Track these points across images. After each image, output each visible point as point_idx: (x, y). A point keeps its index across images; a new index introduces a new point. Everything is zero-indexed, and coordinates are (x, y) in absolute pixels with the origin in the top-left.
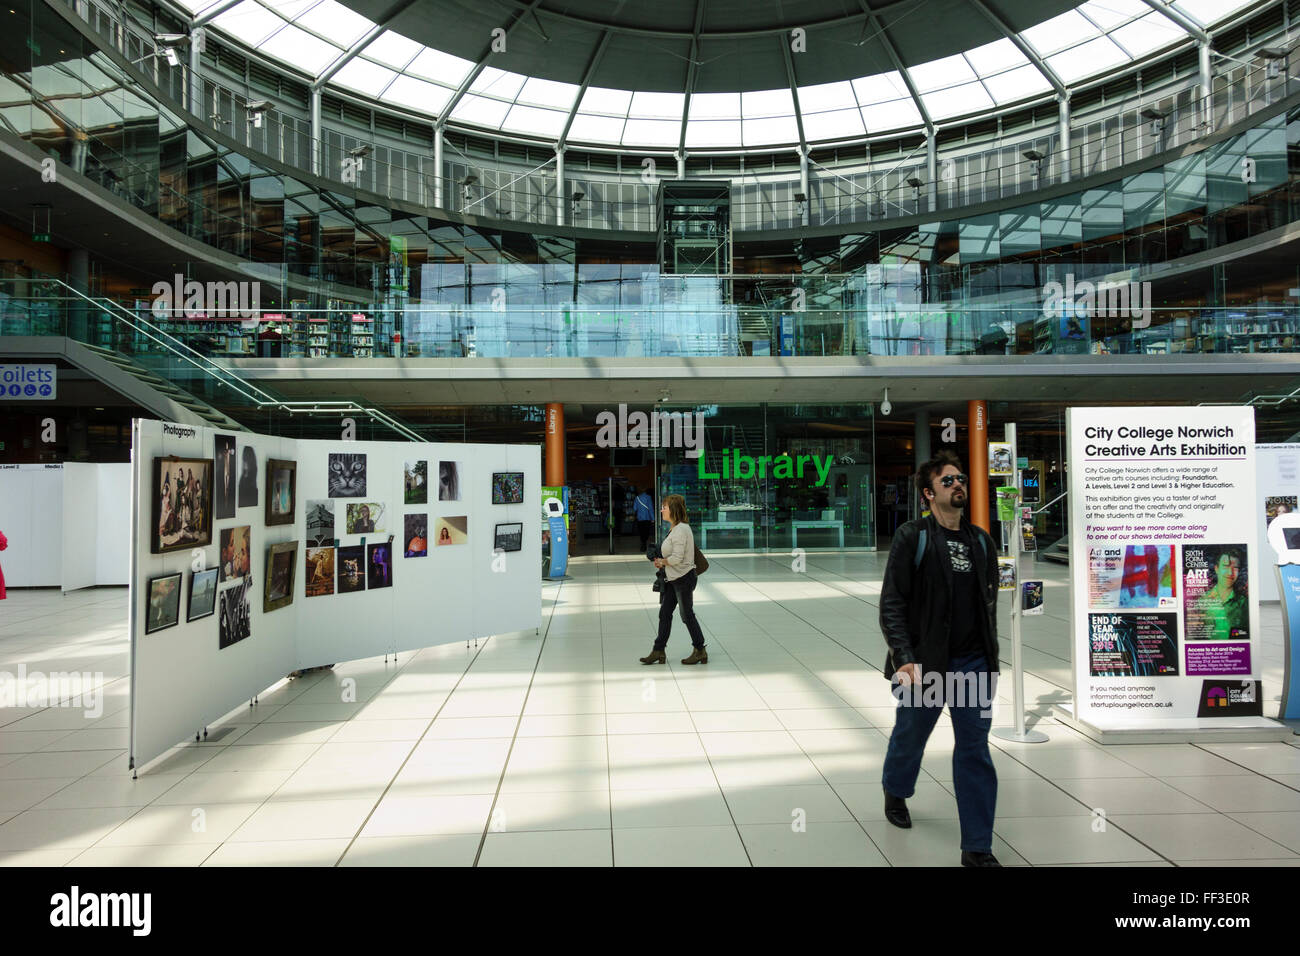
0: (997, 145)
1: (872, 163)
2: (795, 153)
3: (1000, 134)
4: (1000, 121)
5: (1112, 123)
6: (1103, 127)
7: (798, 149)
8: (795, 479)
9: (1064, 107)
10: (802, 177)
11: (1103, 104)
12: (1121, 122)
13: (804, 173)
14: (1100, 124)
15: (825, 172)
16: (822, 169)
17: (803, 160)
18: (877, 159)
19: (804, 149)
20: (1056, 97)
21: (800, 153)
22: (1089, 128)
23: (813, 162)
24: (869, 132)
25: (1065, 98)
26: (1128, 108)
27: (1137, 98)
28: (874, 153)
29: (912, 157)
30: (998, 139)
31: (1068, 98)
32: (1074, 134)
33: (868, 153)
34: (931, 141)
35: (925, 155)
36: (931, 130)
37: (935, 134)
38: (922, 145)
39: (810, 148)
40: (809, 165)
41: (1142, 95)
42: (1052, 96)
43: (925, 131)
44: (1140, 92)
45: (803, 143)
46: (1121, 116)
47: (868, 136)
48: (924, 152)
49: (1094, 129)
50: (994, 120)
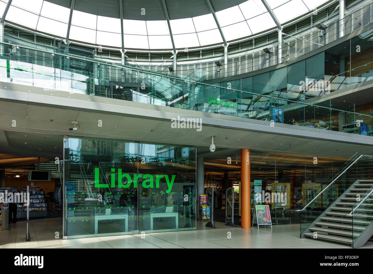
0: (200, 61)
1: (151, 62)
2: (119, 52)
3: (201, 57)
4: (201, 52)
5: (243, 58)
6: (240, 59)
7: (121, 50)
8: (155, 189)
9: (226, 50)
10: (123, 62)
11: (240, 50)
12: (246, 58)
13: (123, 60)
14: (239, 58)
15: (133, 62)
16: (131, 61)
17: (123, 55)
18: (153, 60)
19: (123, 51)
20: (223, 45)
21: (122, 52)
22: (234, 58)
23: (127, 57)
24: (150, 49)
25: (226, 46)
26: (249, 52)
27: (253, 49)
28: (152, 58)
29: (167, 62)
30: (200, 59)
31: (227, 46)
32: (229, 61)
33: (150, 58)
34: (174, 56)
35: (173, 62)
36: (175, 52)
37: (176, 53)
38: (171, 57)
39: (126, 50)
40: (125, 58)
41: (255, 48)
42: (221, 45)
43: (172, 52)
44: (254, 47)
45: (123, 48)
46: (247, 56)
47: (149, 50)
48: (172, 60)
49: (236, 59)
50: (199, 51)
